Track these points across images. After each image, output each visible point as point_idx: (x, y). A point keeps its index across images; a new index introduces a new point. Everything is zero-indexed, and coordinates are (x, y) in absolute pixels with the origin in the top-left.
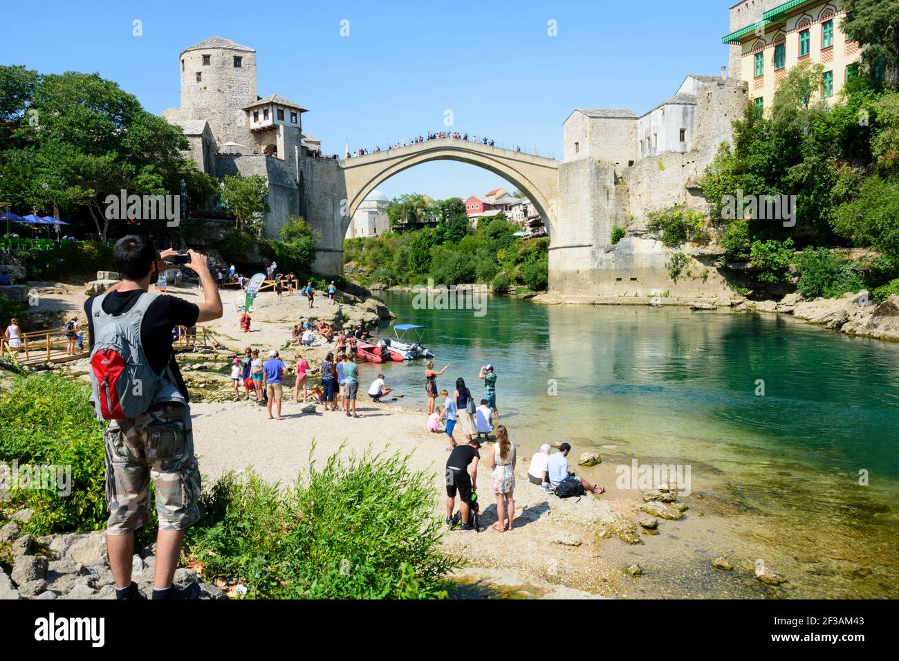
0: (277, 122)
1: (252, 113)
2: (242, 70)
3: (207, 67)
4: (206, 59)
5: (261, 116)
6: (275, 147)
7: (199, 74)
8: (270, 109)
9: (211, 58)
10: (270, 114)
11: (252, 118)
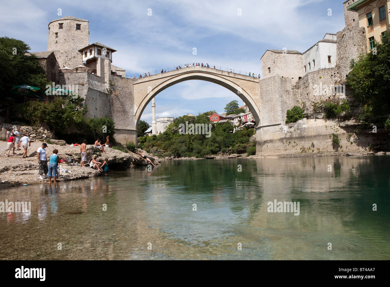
0: (96, 56)
1: (84, 53)
2: (80, 31)
3: (61, 30)
4: (61, 26)
5: (88, 54)
6: (96, 70)
7: (57, 34)
8: (93, 49)
9: (63, 25)
10: (93, 52)
11: (84, 56)
